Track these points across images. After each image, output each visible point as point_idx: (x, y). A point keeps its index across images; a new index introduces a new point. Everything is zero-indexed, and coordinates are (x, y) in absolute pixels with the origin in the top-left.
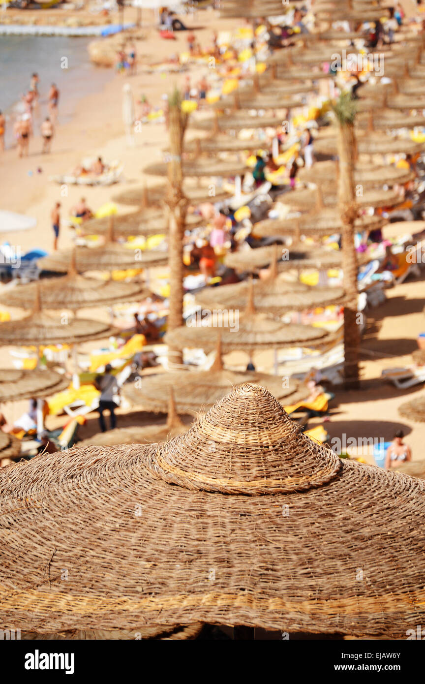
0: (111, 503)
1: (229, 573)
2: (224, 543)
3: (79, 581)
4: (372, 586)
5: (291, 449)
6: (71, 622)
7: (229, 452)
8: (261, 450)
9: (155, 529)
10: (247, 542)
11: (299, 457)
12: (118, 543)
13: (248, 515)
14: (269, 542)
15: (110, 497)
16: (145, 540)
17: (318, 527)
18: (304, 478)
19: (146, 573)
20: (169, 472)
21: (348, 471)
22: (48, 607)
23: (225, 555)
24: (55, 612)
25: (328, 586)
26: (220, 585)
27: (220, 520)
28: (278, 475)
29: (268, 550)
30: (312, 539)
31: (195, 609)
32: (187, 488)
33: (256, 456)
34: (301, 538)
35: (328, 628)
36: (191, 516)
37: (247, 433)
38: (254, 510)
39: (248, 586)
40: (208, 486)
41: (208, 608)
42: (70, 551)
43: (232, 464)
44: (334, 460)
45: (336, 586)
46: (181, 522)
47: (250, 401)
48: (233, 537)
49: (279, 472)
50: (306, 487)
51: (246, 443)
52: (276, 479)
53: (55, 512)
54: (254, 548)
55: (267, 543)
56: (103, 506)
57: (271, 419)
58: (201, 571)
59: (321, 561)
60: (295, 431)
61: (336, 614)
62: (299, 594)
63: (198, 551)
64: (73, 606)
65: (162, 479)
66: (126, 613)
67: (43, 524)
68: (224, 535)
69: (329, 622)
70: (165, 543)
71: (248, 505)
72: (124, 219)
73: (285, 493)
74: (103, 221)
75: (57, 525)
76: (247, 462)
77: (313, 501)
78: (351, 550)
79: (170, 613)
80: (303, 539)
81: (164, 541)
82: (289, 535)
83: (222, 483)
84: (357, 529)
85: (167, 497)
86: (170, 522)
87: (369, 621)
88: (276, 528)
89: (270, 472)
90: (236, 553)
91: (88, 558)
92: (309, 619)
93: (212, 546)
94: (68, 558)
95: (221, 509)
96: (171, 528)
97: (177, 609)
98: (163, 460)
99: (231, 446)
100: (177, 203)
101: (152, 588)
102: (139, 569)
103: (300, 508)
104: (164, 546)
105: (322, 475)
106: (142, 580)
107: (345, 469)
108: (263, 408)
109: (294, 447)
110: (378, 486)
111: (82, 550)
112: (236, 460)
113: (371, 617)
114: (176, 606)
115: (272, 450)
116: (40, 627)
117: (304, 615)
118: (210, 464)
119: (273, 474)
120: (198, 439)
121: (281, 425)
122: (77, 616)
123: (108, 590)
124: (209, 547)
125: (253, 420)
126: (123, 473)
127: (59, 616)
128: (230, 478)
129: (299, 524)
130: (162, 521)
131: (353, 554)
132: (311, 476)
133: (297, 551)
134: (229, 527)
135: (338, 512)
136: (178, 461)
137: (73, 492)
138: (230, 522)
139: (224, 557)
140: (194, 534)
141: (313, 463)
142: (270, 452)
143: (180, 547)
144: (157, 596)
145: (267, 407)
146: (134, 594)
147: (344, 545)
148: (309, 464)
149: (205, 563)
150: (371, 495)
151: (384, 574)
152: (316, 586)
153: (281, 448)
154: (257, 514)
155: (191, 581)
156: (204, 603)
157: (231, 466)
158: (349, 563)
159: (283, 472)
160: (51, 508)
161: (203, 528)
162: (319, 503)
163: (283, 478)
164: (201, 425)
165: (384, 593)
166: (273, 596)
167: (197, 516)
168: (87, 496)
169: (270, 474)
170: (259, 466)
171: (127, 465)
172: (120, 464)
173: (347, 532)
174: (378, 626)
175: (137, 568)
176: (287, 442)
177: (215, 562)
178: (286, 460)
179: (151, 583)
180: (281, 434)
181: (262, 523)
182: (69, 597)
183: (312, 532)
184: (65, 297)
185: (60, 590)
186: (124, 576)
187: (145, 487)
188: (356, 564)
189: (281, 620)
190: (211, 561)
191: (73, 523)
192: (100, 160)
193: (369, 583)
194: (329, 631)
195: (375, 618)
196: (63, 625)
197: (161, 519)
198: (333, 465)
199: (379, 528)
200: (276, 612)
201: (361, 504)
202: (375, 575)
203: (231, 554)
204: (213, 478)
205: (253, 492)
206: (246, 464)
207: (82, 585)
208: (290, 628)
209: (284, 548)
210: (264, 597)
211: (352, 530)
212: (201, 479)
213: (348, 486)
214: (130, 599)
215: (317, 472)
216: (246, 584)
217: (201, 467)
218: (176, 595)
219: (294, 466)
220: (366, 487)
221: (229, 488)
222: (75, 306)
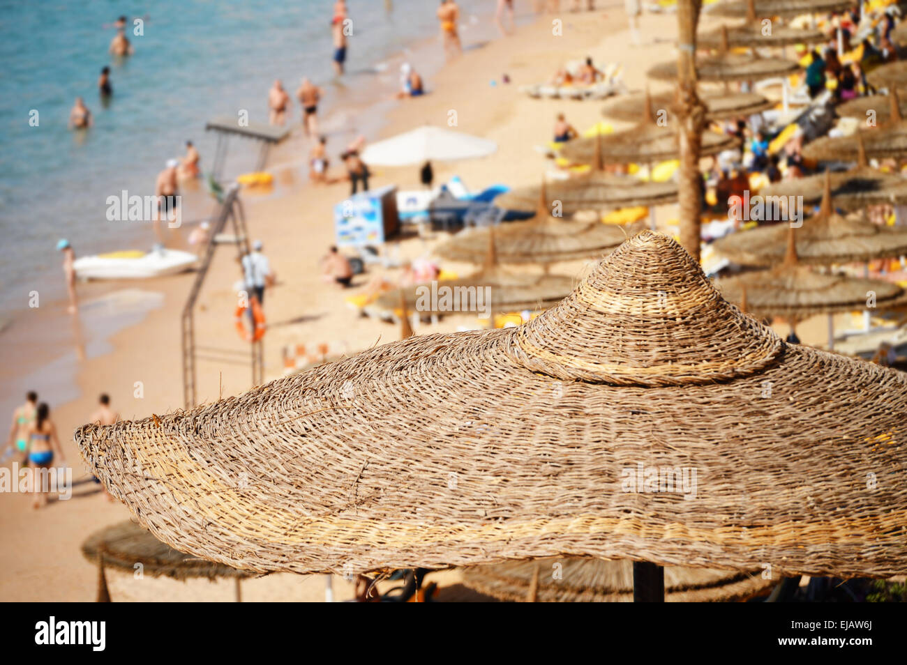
0: (450, 399)
1: (609, 489)
2: (606, 450)
3: (398, 503)
4: (815, 508)
5: (708, 322)
6: (383, 558)
7: (619, 327)
8: (665, 323)
9: (510, 432)
10: (638, 449)
11: (720, 334)
12: (455, 452)
13: (643, 413)
14: (670, 448)
15: (449, 392)
16: (494, 448)
17: (743, 429)
18: (726, 363)
19: (493, 492)
20: (534, 356)
21: (793, 355)
22: (352, 539)
23: (606, 466)
24: (362, 545)
25: (751, 508)
26: (595, 506)
27: (602, 419)
28: (688, 359)
29: (668, 460)
30: (732, 445)
31: (557, 537)
32: (559, 378)
33: (658, 331)
34: (717, 443)
35: (747, 563)
36: (562, 415)
37: (645, 300)
38: (651, 407)
39: (635, 507)
40: (587, 374)
41: (575, 537)
42: (388, 463)
43: (623, 343)
44: (773, 340)
45: (763, 508)
46: (547, 423)
47: (649, 254)
48: (619, 442)
49: (690, 355)
50: (729, 376)
51: (644, 313)
52: (686, 364)
53: (371, 413)
54: (648, 457)
55: (668, 449)
56: (439, 404)
57: (680, 280)
58: (570, 488)
59: (742, 475)
60: (714, 297)
61: (761, 545)
62: (708, 519)
63: (568, 461)
64: (387, 537)
65: (524, 367)
66: (461, 545)
67: (352, 428)
68: (605, 439)
69: (750, 556)
70: (521, 451)
71: (645, 399)
72: (618, 139)
73: (699, 384)
74: (589, 143)
75: (372, 430)
76: (645, 341)
77: (737, 395)
78: (788, 459)
79: (521, 543)
80: (720, 445)
81: (520, 449)
82: (700, 439)
83: (607, 369)
84: (799, 432)
85: (530, 390)
86: (531, 422)
87: (808, 555)
88: (682, 429)
89: (677, 354)
90: (621, 464)
91: (411, 473)
92: (721, 551)
93: (588, 454)
94: (384, 473)
95: (605, 405)
96: (531, 431)
97: (531, 537)
98: (526, 341)
99: (622, 318)
100: (689, 111)
101: (499, 511)
102: (484, 487)
103: (718, 403)
104: (521, 456)
105: (754, 360)
106: (486, 500)
107: (789, 353)
108: (669, 264)
109: (713, 320)
110: (836, 376)
111: (404, 463)
112: (629, 337)
113: (811, 549)
114: (530, 535)
115: (681, 324)
116: (339, 566)
117: (714, 546)
118: (591, 343)
119: (681, 356)
120: (576, 309)
121: (694, 288)
122: (392, 551)
123: (437, 515)
124: (585, 456)
125: (654, 281)
126: (471, 360)
127: (366, 550)
128: (620, 362)
129: (716, 425)
130: (519, 421)
131: (791, 465)
132: (737, 360)
133: (709, 461)
134: (615, 428)
135: (773, 409)
136: (547, 340)
137: (399, 386)
138: (617, 422)
139: (604, 469)
140: (564, 438)
141: (740, 342)
142: (677, 325)
143: (542, 456)
144: (505, 522)
145: (674, 262)
146: (472, 520)
147: (778, 453)
148: (735, 344)
149: (576, 477)
150: (823, 387)
151: (833, 491)
152: (734, 508)
153: (694, 321)
154: (657, 411)
155: (556, 500)
156: (571, 530)
157: (621, 345)
158: (784, 476)
159: (696, 355)
160: (365, 408)
161: (578, 431)
162: (747, 397)
163: (696, 362)
164: (582, 290)
165: (832, 517)
166: (671, 521)
167: (569, 414)
168: (418, 391)
169: (678, 357)
170: (661, 346)
171: (478, 350)
172: (470, 350)
173: (784, 436)
174: (821, 562)
175: (480, 485)
176: (703, 312)
177: (591, 475)
178: (701, 337)
179: (498, 505)
180: (694, 301)
181: (663, 423)
182: (382, 525)
183: (734, 435)
184: (532, 245)
185: (370, 517)
186: (462, 496)
187: (500, 378)
188: (794, 477)
189: (680, 552)
190: (586, 475)
191: (395, 427)
192: (589, 62)
193: (812, 504)
194: (749, 567)
195: (816, 550)
196: (371, 562)
197: (519, 419)
198: (771, 346)
199: (832, 431)
200: (674, 542)
201: (808, 398)
202: (821, 494)
203: (615, 465)
204: (595, 363)
205: (651, 382)
206: (642, 343)
207: (400, 509)
208: (692, 562)
209: (692, 457)
210: (659, 522)
211: (791, 433)
212: (577, 365)
213: (790, 375)
214: (468, 526)
215: (747, 355)
216: (632, 504)
217: (579, 348)
218: (533, 520)
219: (712, 346)
220: (817, 376)
221: (617, 377)
222: (546, 258)
